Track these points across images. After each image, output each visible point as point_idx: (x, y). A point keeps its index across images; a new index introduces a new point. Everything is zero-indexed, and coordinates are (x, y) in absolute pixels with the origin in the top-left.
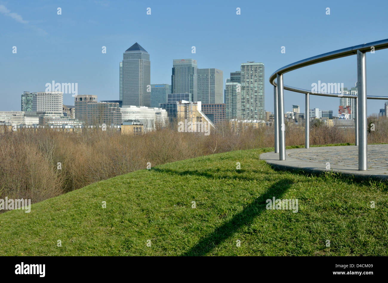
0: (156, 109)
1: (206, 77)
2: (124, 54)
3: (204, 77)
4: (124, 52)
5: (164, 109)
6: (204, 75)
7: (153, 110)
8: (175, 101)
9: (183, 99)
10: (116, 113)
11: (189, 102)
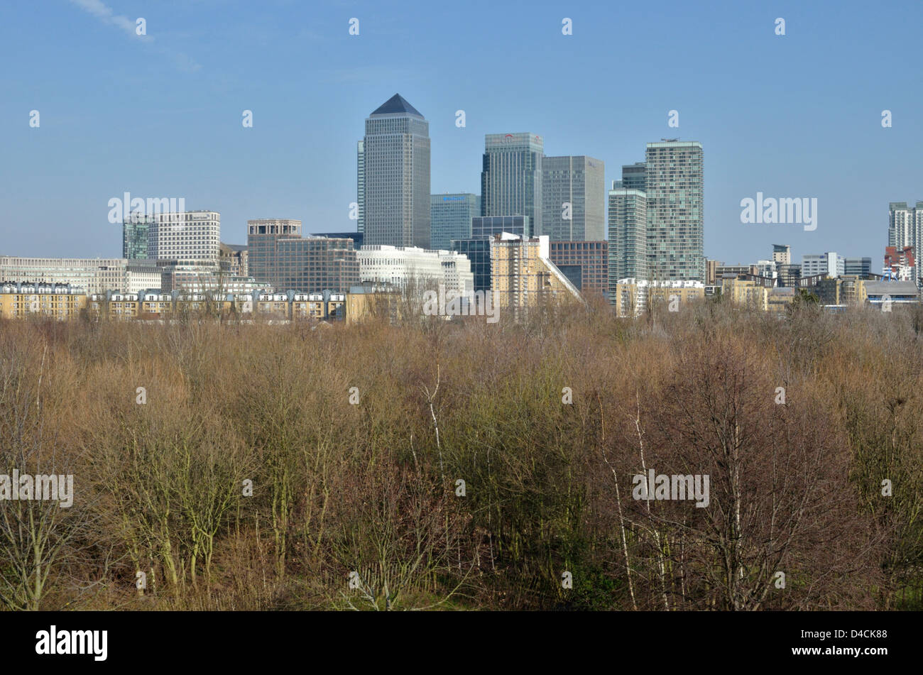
0: (444, 253)
1: (563, 177)
2: (367, 122)
3: (558, 177)
4: (368, 117)
5: (462, 254)
6: (558, 172)
7: (436, 255)
8: (490, 233)
9: (509, 231)
10: (346, 264)
11: (518, 238)
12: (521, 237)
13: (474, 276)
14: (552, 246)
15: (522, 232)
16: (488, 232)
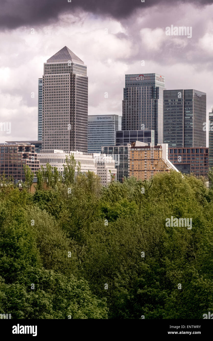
0: (97, 155)
1: (178, 103)
2: (45, 65)
3: (175, 104)
4: (46, 62)
5: (109, 156)
6: (175, 100)
7: (91, 156)
8: (128, 142)
9: (141, 140)
10: (30, 162)
11: (147, 145)
12: (149, 144)
13: (117, 171)
14: (170, 151)
15: (150, 141)
16: (126, 141)
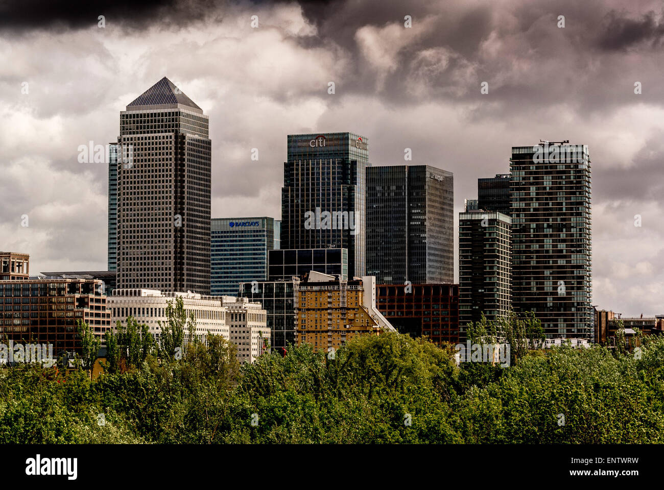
0: (230, 299)
1: (396, 194)
2: (123, 116)
3: (389, 194)
4: (125, 109)
5: (255, 301)
6: (389, 188)
7: (218, 303)
8: (294, 272)
9: (321, 269)
10: (92, 315)
11: (333, 279)
12: (337, 277)
13: (272, 333)
14: (381, 291)
15: (339, 272)
16: (291, 271)
